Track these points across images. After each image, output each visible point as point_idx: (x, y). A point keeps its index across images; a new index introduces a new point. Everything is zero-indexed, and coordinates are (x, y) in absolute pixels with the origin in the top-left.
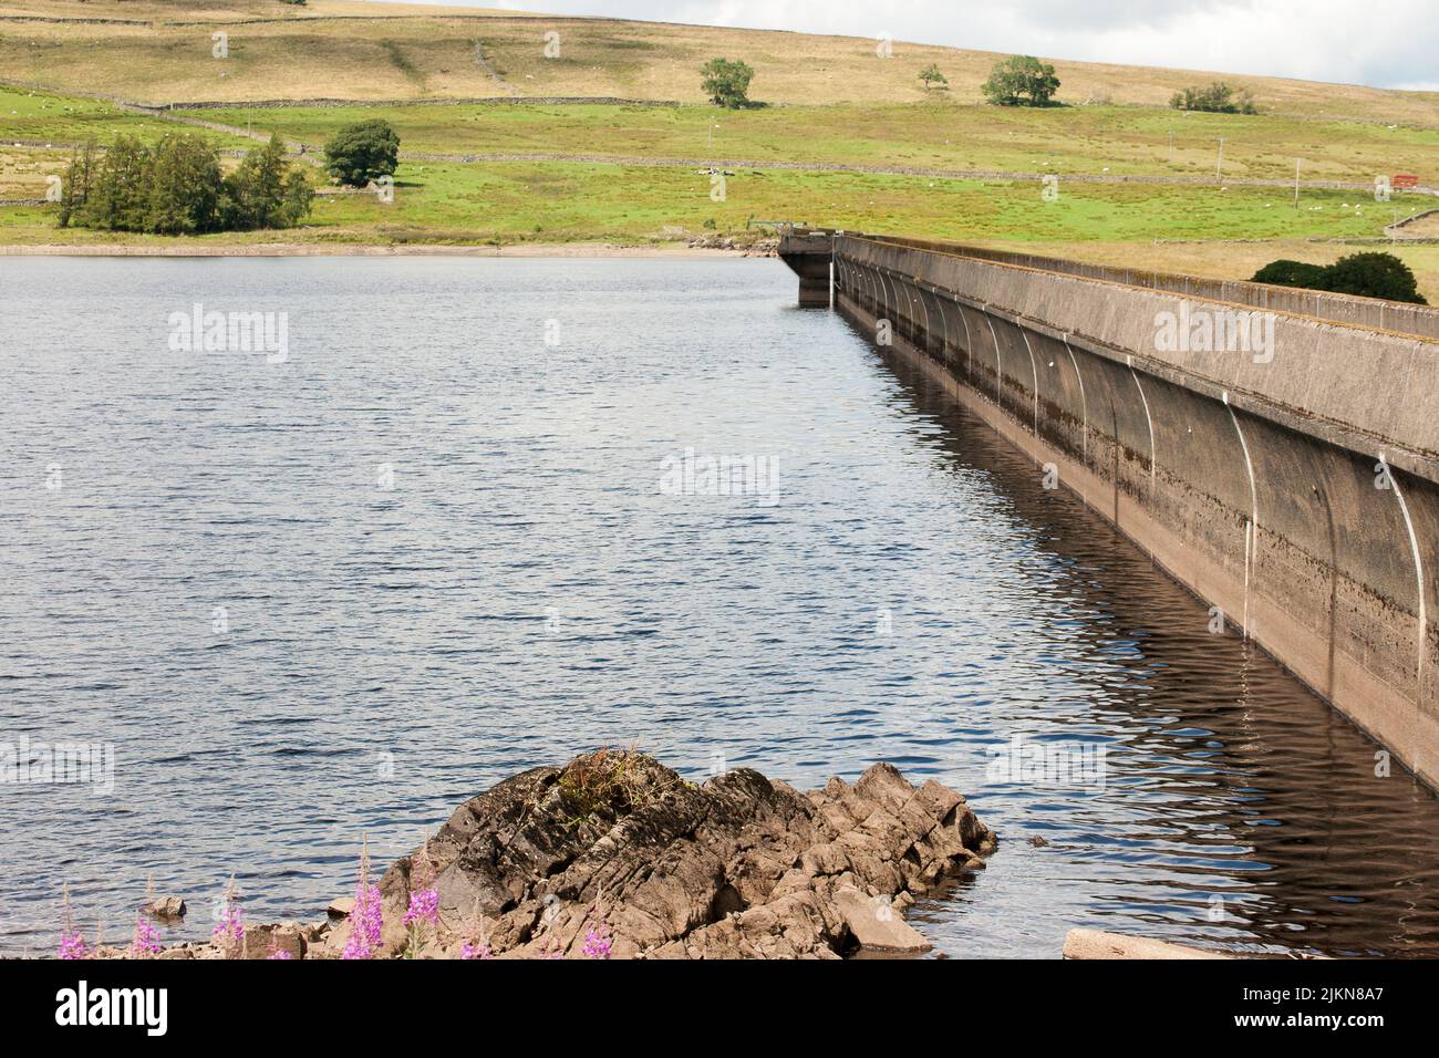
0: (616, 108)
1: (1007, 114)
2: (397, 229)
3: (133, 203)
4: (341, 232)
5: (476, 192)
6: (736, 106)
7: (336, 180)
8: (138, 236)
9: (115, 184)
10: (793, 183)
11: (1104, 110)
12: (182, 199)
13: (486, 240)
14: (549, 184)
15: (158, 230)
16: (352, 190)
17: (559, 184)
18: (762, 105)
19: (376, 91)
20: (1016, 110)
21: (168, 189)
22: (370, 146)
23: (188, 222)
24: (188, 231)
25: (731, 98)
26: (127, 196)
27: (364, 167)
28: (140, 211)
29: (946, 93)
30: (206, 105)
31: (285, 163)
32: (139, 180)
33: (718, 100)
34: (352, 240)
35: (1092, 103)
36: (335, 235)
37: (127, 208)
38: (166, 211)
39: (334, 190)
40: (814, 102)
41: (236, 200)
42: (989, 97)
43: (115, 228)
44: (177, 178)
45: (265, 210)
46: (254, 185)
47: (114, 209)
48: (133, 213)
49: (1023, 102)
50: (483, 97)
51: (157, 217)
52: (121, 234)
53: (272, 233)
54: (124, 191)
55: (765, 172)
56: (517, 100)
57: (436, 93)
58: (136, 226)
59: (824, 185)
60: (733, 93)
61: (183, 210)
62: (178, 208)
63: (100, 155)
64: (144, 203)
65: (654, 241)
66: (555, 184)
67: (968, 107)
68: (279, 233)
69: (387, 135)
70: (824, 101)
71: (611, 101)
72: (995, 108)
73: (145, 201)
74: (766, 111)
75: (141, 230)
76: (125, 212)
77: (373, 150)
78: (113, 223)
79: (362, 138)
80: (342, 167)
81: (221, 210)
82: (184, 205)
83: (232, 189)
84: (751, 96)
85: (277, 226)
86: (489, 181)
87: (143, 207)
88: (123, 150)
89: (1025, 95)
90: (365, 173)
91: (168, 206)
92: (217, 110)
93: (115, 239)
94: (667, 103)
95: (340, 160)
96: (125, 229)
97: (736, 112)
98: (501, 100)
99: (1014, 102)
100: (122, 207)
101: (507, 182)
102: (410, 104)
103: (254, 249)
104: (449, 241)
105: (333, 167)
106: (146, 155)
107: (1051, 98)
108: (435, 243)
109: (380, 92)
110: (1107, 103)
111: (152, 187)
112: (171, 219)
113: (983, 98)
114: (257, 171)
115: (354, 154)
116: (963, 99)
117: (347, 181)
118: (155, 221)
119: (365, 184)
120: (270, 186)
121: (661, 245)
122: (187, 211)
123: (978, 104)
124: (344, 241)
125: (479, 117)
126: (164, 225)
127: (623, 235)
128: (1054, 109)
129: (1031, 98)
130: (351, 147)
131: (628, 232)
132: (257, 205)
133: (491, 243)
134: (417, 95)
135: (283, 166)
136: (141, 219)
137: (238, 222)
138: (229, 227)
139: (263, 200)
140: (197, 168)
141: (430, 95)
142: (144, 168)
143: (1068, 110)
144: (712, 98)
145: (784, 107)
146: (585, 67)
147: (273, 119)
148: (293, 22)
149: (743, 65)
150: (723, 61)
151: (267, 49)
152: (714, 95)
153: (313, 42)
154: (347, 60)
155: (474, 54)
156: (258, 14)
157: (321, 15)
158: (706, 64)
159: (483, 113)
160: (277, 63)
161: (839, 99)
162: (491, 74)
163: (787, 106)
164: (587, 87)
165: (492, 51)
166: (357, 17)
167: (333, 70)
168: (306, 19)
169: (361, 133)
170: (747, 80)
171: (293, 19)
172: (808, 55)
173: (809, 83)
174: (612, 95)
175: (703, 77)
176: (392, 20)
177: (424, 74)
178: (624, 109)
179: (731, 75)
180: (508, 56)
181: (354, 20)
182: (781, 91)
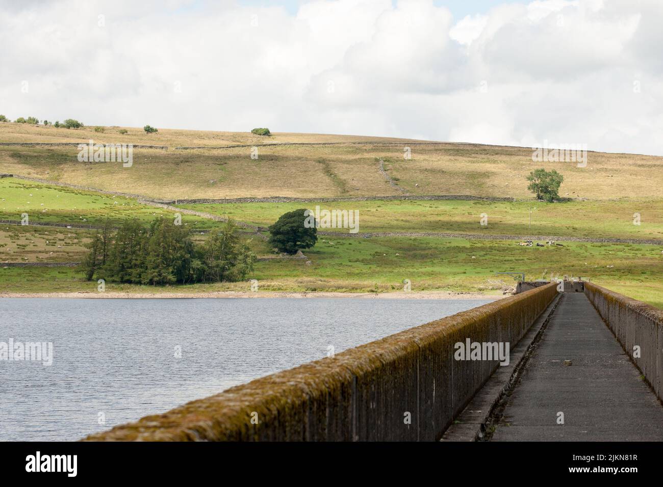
0: (471, 203)
2: (310, 282)
3: (136, 265)
4: (273, 284)
5: (370, 257)
6: (551, 200)
7: (276, 250)
8: (137, 287)
9: (124, 252)
10: (582, 251)
12: (167, 262)
13: (369, 289)
14: (418, 252)
15: (151, 283)
16: (286, 256)
17: (426, 252)
18: (569, 200)
21: (158, 256)
22: (299, 227)
23: (171, 277)
24: (171, 283)
25: (548, 195)
26: (131, 260)
27: (295, 242)
28: (139, 270)
30: (199, 201)
31: (236, 238)
32: (140, 250)
33: (539, 198)
34: (279, 289)
36: (268, 286)
37: (131, 268)
38: (157, 270)
39: (274, 256)
40: (605, 198)
41: (204, 263)
43: (123, 281)
44: (164, 248)
45: (223, 269)
46: (216, 253)
47: (123, 268)
48: (134, 272)
50: (383, 195)
51: (151, 273)
52: (127, 285)
53: (227, 284)
54: (130, 257)
55: (564, 244)
57: (352, 193)
58: (137, 280)
59: (603, 252)
60: (549, 192)
61: (168, 269)
62: (164, 268)
63: (114, 233)
64: (142, 265)
65: (480, 290)
66: (423, 252)
68: (232, 285)
70: (613, 197)
71: (468, 198)
73: (143, 263)
74: (572, 203)
75: (139, 283)
76: (129, 270)
77: (301, 230)
78: (122, 278)
79: (294, 222)
80: (279, 241)
81: (194, 270)
82: (168, 266)
83: (201, 256)
84: (562, 194)
85: (231, 279)
86: (379, 250)
87: (141, 267)
88: (128, 229)
90: (295, 245)
91: (157, 266)
92: (206, 205)
93: (122, 289)
94: (505, 199)
95: (278, 236)
96: (129, 282)
97: (551, 205)
100: (128, 268)
101: (391, 251)
102: (333, 200)
103: (214, 294)
104: (344, 290)
105: (274, 241)
106: (143, 233)
108: (335, 291)
109: (315, 192)
111: (148, 254)
112: (160, 275)
114: (218, 244)
115: (288, 233)
117: (284, 250)
118: (150, 277)
119: (295, 252)
120: (227, 253)
121: (485, 292)
122: (171, 270)
124: (274, 290)
125: (379, 209)
126: (156, 279)
127: (460, 286)
130: (285, 228)
131: (465, 284)
132: (217, 266)
133: (372, 291)
135: (236, 240)
136: (140, 275)
137: (204, 277)
138: (199, 281)
139: (222, 263)
140: (177, 241)
141: (348, 194)
142: (143, 241)
144: (535, 195)
145: (584, 201)
146: (451, 175)
147: (242, 211)
148: (261, 147)
149: (556, 173)
150: (543, 171)
151: (242, 165)
152: (537, 194)
153: (272, 160)
154: (294, 171)
155: (379, 167)
156: (238, 142)
157: (280, 142)
158: (531, 173)
159: (382, 206)
160: (248, 173)
161: (622, 195)
162: (389, 180)
163: (586, 200)
164: (453, 188)
165: (390, 166)
166: (304, 144)
167: (285, 178)
168: (270, 145)
169: (293, 219)
170: (559, 183)
171: (261, 145)
172: (602, 167)
173: (601, 185)
174: (468, 194)
175: (529, 182)
176: (326, 145)
177: (345, 180)
178: (476, 203)
179: (548, 180)
180: (401, 169)
181: (302, 145)
182: (580, 190)
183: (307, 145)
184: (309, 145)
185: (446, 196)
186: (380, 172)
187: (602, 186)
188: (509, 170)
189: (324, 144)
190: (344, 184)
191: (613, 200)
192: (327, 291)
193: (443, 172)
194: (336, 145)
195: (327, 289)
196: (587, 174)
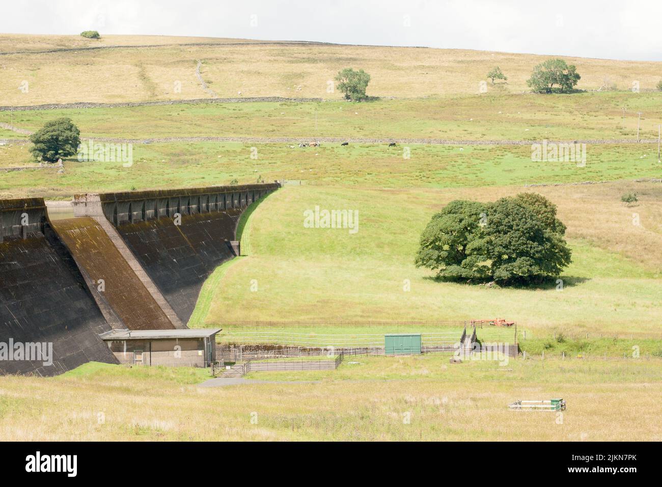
0: (277, 104)
1: (543, 100)
6: (359, 99)
11: (611, 94)
16: (47, 165)
18: (377, 99)
19: (120, 96)
20: (549, 96)
22: (58, 136)
25: (356, 95)
27: (56, 150)
29: (505, 86)
33: (348, 97)
35: (603, 89)
39: (37, 165)
40: (414, 96)
42: (533, 88)
49: (556, 91)
50: (190, 99)
56: (212, 100)
57: (160, 97)
60: (358, 91)
67: (516, 95)
69: (71, 128)
70: (423, 95)
71: (276, 99)
72: (535, 95)
74: (379, 102)
77: (60, 138)
80: (41, 150)
84: (369, 93)
89: (556, 86)
90: (57, 153)
92: (7, 112)
94: (313, 100)
95: (39, 145)
97: (358, 104)
98: (201, 100)
99: (549, 91)
102: (140, 105)
105: (36, 150)
107: (574, 87)
110: (614, 89)
113: (527, 89)
115: (49, 141)
116: (514, 89)
117: (45, 159)
119: (57, 160)
123: (525, 93)
125: (181, 113)
128: (576, 94)
129: (561, 87)
130: (47, 137)
134: (147, 98)
141: (155, 98)
143: (585, 94)
144: (343, 95)
145: (392, 99)
146: (267, 76)
147: (42, 117)
148: (84, 51)
149: (363, 72)
150: (350, 70)
151: (55, 70)
152: (345, 93)
153: (88, 64)
154: (107, 76)
155: (195, 69)
156: (63, 46)
157: (105, 46)
158: (339, 73)
159: (185, 110)
160: (59, 79)
161: (432, 93)
162: (201, 83)
163: (393, 99)
164: (263, 90)
165: (207, 68)
166: (129, 47)
167: (96, 83)
168: (93, 49)
169: (53, 127)
170: (366, 82)
171: (84, 49)
172: (421, 64)
173: (413, 83)
174: (277, 95)
175: (337, 81)
176: (152, 48)
177: (157, 84)
178: (282, 105)
179: (356, 80)
180: (218, 70)
181: (126, 48)
182: (391, 89)
183: (131, 48)
184: (134, 48)
185: (253, 98)
186: (195, 75)
187: (413, 85)
188: (326, 70)
189: (150, 46)
190: (154, 89)
191: (421, 98)
192: (54, 200)
193: (259, 73)
194: (162, 47)
195: (54, 198)
196: (403, 72)
